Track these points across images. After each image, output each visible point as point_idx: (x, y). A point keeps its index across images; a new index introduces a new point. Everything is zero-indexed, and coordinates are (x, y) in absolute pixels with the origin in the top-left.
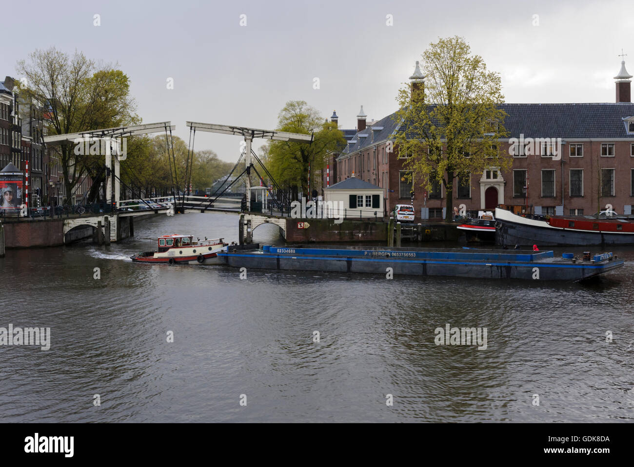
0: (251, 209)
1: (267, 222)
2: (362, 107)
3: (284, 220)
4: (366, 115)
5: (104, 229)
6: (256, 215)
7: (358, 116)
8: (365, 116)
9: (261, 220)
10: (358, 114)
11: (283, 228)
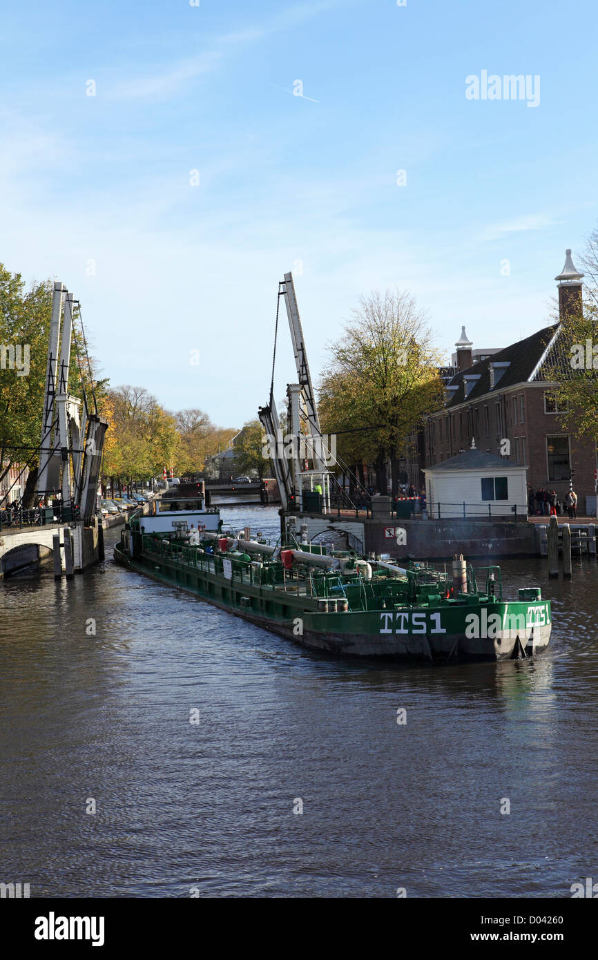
0: (305, 508)
1: (332, 529)
2: (463, 328)
3: (361, 525)
4: (470, 341)
5: (62, 549)
6: (312, 518)
7: (457, 345)
8: (471, 344)
9: (321, 525)
10: (457, 342)
11: (360, 538)
